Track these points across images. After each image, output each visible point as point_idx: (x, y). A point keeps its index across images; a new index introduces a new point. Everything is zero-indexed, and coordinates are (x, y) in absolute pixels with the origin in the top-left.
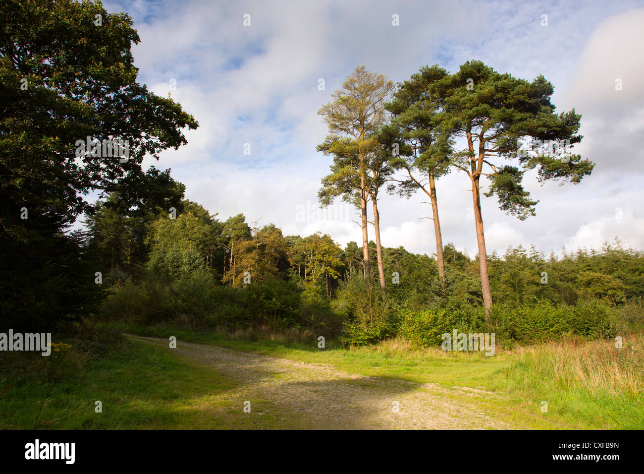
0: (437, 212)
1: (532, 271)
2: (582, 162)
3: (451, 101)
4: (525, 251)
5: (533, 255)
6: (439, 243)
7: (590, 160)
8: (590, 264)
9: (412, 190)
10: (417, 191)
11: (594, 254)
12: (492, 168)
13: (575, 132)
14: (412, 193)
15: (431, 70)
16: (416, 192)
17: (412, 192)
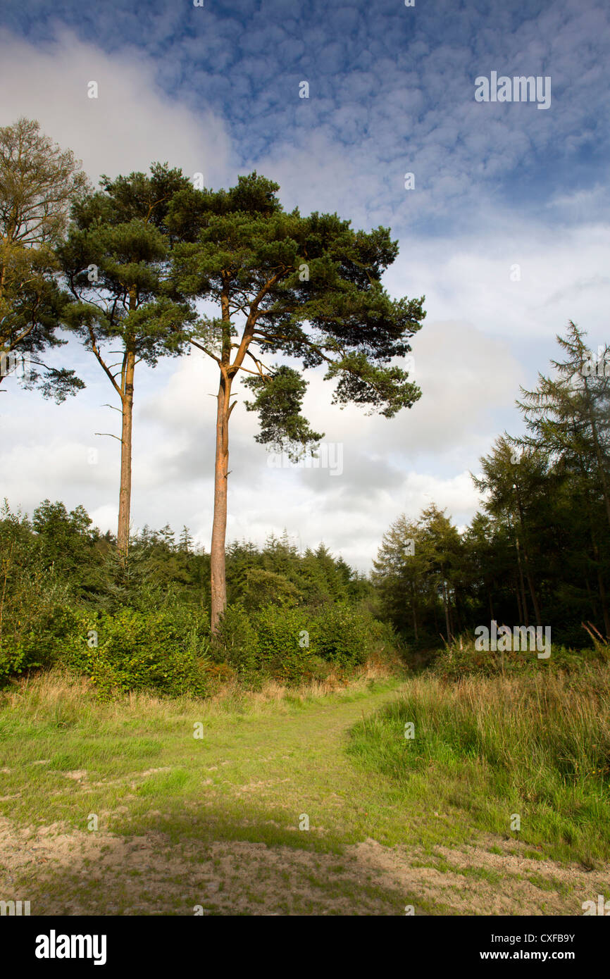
0: (130, 428)
1: (180, 563)
2: (407, 384)
3: (221, 225)
4: (172, 534)
5: (183, 541)
6: (125, 486)
7: (417, 385)
8: (252, 560)
9: (69, 390)
10: (77, 394)
11: (251, 548)
12: (257, 365)
13: (409, 334)
14: (68, 396)
15: (171, 175)
16: (74, 395)
17: (68, 392)
